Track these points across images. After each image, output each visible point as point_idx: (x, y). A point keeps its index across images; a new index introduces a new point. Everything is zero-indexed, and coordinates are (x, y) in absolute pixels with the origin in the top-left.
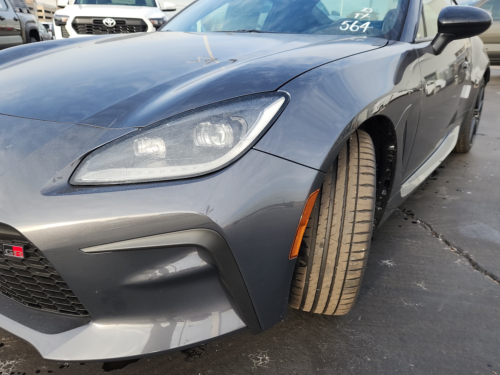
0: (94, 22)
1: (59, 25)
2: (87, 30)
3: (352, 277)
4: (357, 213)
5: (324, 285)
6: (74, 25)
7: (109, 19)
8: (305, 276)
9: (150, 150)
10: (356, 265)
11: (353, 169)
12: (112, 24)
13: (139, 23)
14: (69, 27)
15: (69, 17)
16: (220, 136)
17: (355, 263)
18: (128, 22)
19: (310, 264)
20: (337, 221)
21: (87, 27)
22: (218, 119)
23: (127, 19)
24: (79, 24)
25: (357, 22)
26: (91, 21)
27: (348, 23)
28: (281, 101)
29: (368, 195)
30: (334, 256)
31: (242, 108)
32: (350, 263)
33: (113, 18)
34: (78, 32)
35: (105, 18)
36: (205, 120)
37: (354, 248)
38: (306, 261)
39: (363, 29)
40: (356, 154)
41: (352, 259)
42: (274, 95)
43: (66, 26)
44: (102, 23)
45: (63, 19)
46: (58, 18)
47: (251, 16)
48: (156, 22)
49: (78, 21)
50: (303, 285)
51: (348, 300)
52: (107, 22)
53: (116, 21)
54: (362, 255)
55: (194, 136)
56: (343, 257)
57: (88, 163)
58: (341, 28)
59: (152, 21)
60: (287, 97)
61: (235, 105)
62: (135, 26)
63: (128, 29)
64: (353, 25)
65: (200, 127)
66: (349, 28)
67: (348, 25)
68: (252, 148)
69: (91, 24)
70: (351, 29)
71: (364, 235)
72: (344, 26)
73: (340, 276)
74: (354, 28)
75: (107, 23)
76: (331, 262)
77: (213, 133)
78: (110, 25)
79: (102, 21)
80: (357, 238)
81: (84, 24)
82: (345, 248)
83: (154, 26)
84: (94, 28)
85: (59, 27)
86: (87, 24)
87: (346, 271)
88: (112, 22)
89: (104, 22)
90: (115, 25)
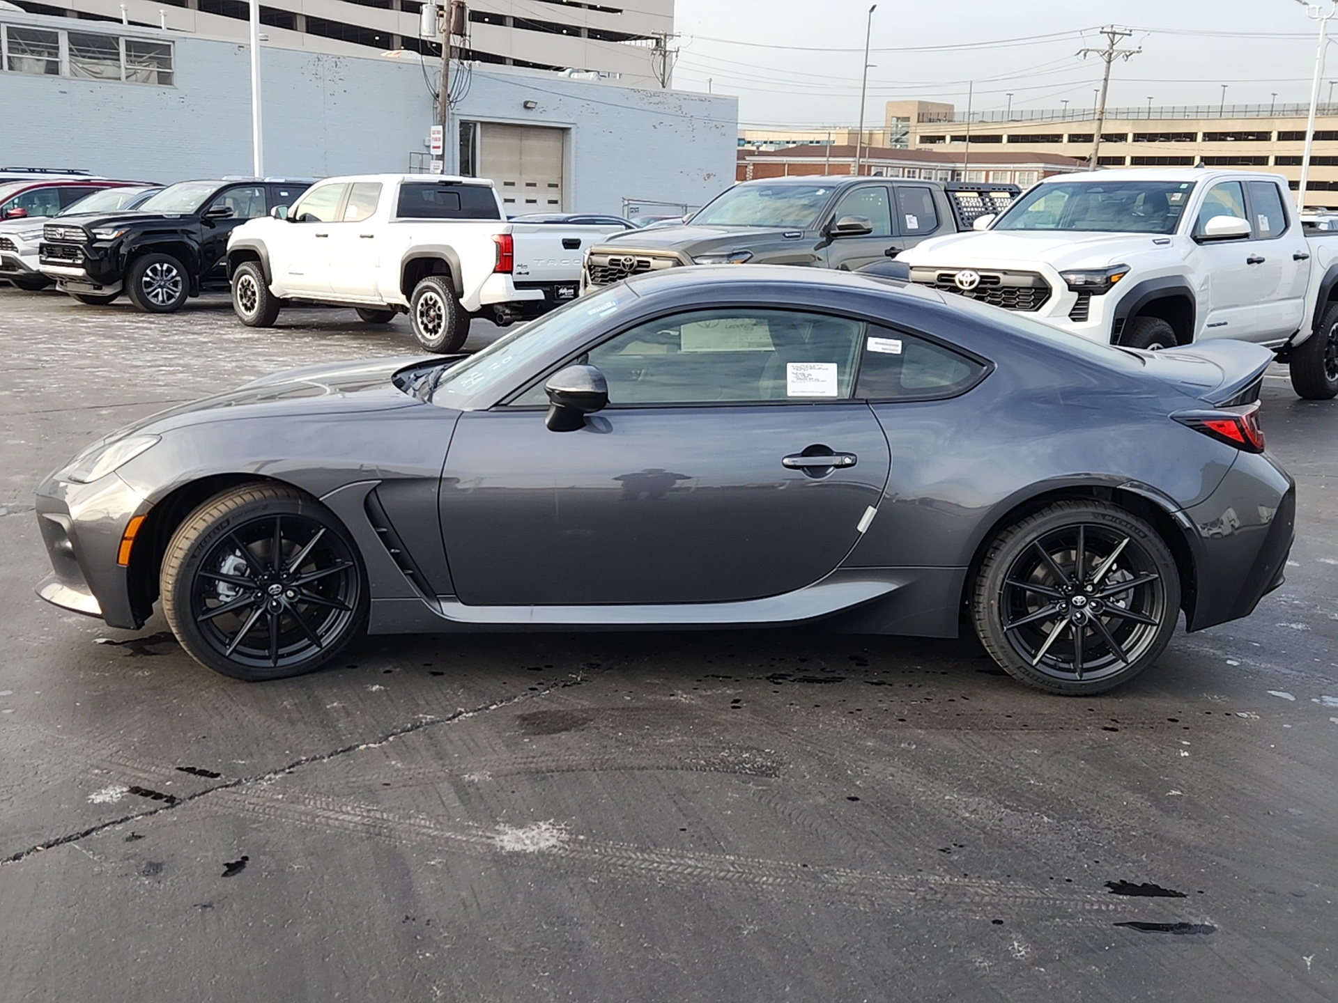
7: (968, 273)
12: (971, 283)
23: (1006, 272)
33: (975, 269)
35: (961, 269)
44: (953, 281)
48: (1078, 279)
52: (962, 278)
53: (981, 277)
59: (1065, 276)
62: (1019, 288)
68: (114, 471)
75: (961, 282)
79: (954, 275)
83: (1073, 288)
88: (972, 279)
89: (956, 279)
90: (976, 288)
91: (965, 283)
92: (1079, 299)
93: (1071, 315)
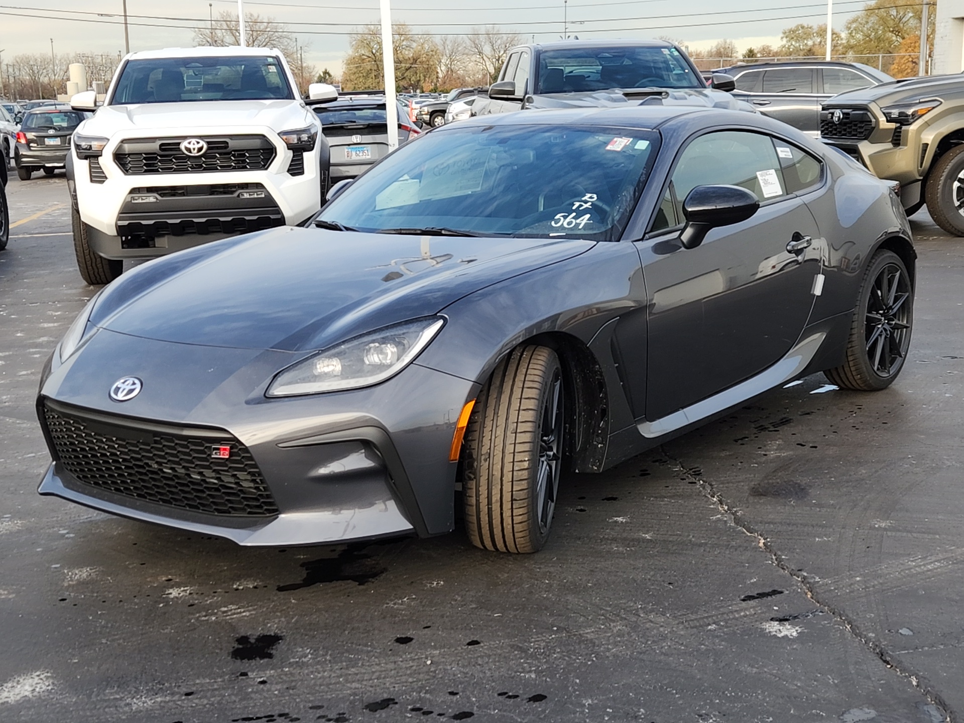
0: (160, 149)
1: (86, 158)
2: (145, 165)
3: (519, 488)
4: (519, 424)
5: (494, 500)
6: (120, 158)
7: (194, 141)
8: (474, 490)
9: (326, 370)
10: (522, 475)
11: (519, 384)
12: (200, 149)
13: (257, 143)
14: (107, 162)
15: (108, 140)
16: (387, 355)
17: (520, 473)
18: (232, 144)
19: (478, 478)
20: (500, 432)
21: (145, 158)
22: (384, 341)
23: (231, 137)
24: (129, 154)
25: (574, 214)
26: (155, 146)
27: (563, 216)
28: (440, 323)
29: (531, 407)
30: (499, 467)
31: (405, 331)
32: (515, 473)
33: (201, 137)
34: (127, 171)
35: (185, 138)
36: (373, 341)
37: (518, 457)
38: (474, 474)
39: (580, 224)
40: (524, 370)
41: (516, 468)
42: (433, 319)
43: (100, 158)
44: (180, 150)
45: (95, 145)
46: (84, 144)
47: (470, 169)
48: (294, 139)
49: (127, 148)
50: (473, 501)
51: (521, 517)
52: (188, 146)
53: (208, 143)
54: (526, 465)
55: (365, 355)
56: (508, 467)
57: (280, 380)
58: (553, 223)
59: (284, 137)
60: (445, 320)
61: (399, 328)
62: (247, 151)
63: (232, 158)
64: (568, 220)
65: (370, 348)
66: (562, 224)
67: (562, 218)
68: (412, 363)
69: (155, 154)
70: (565, 225)
71: (526, 445)
72: (557, 221)
73: (507, 487)
74: (569, 223)
75: (189, 150)
76: (497, 474)
77: (381, 352)
78: (195, 153)
79: (179, 144)
80: (519, 448)
81: (141, 154)
82: (509, 458)
83: (290, 147)
84: (160, 161)
85: (86, 162)
86: (145, 154)
87: (512, 481)
88: (200, 146)
89: (182, 147)
90: (205, 152)
91: (192, 150)
92: (294, 157)
93: (288, 171)
